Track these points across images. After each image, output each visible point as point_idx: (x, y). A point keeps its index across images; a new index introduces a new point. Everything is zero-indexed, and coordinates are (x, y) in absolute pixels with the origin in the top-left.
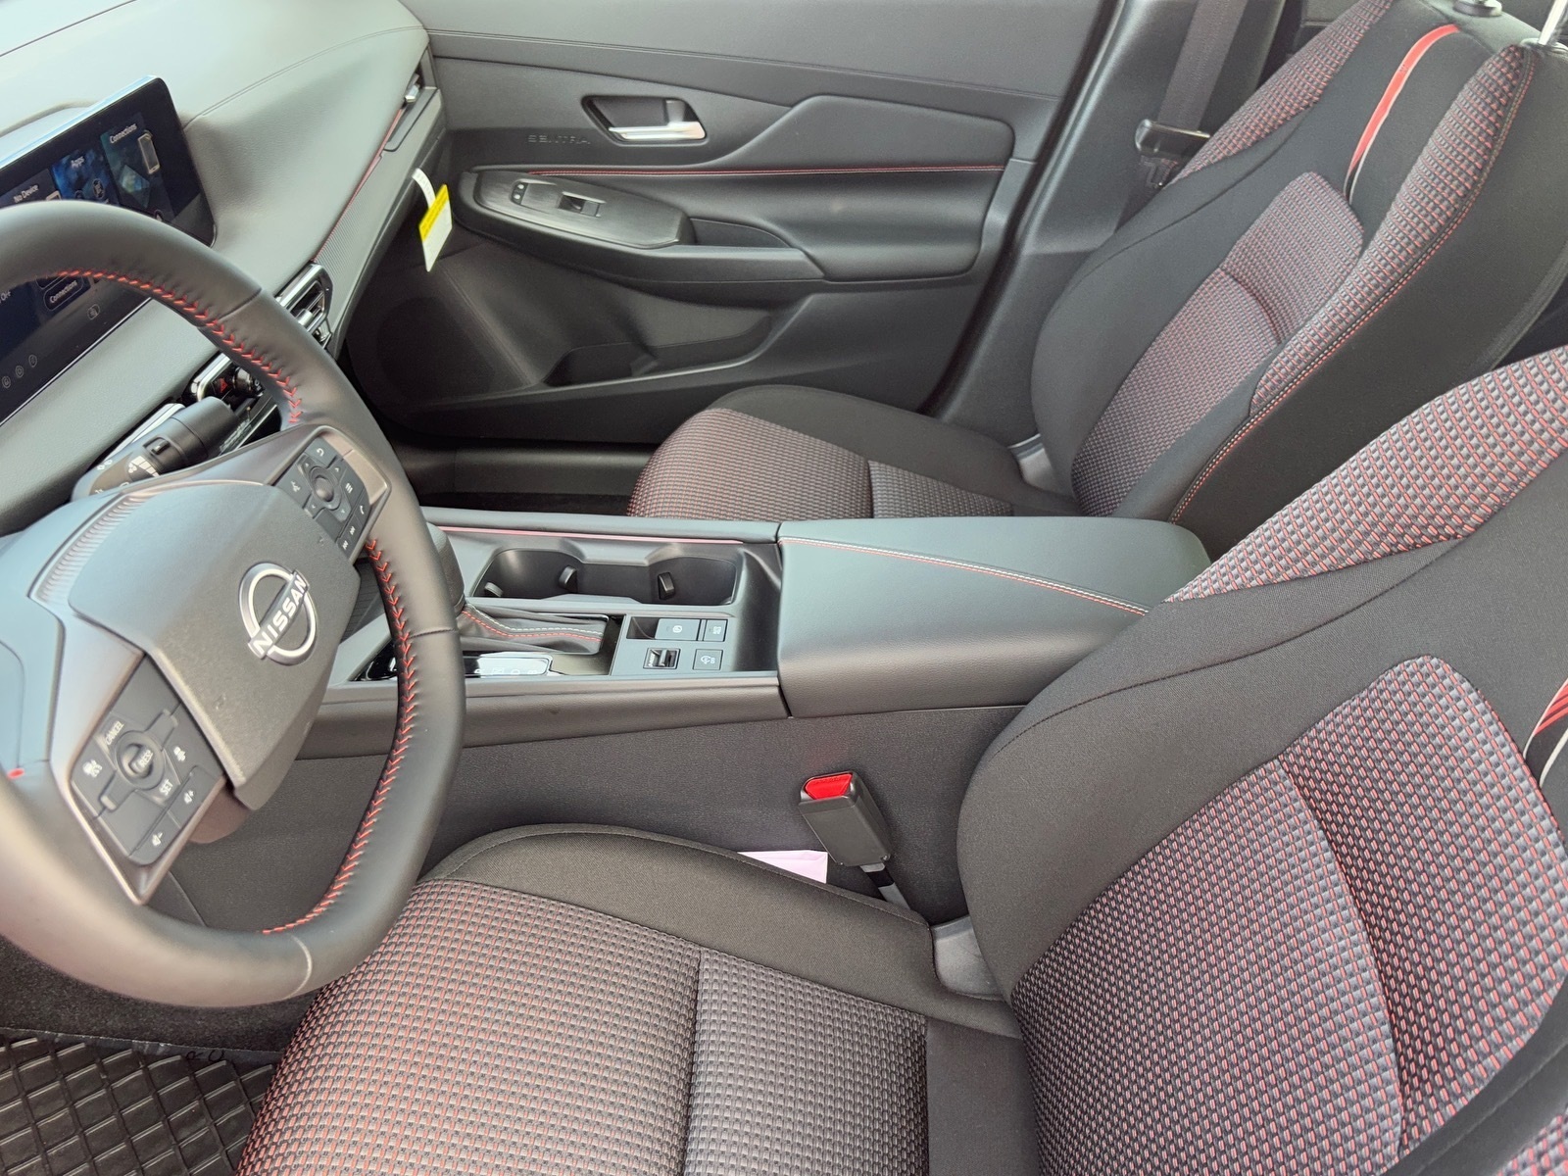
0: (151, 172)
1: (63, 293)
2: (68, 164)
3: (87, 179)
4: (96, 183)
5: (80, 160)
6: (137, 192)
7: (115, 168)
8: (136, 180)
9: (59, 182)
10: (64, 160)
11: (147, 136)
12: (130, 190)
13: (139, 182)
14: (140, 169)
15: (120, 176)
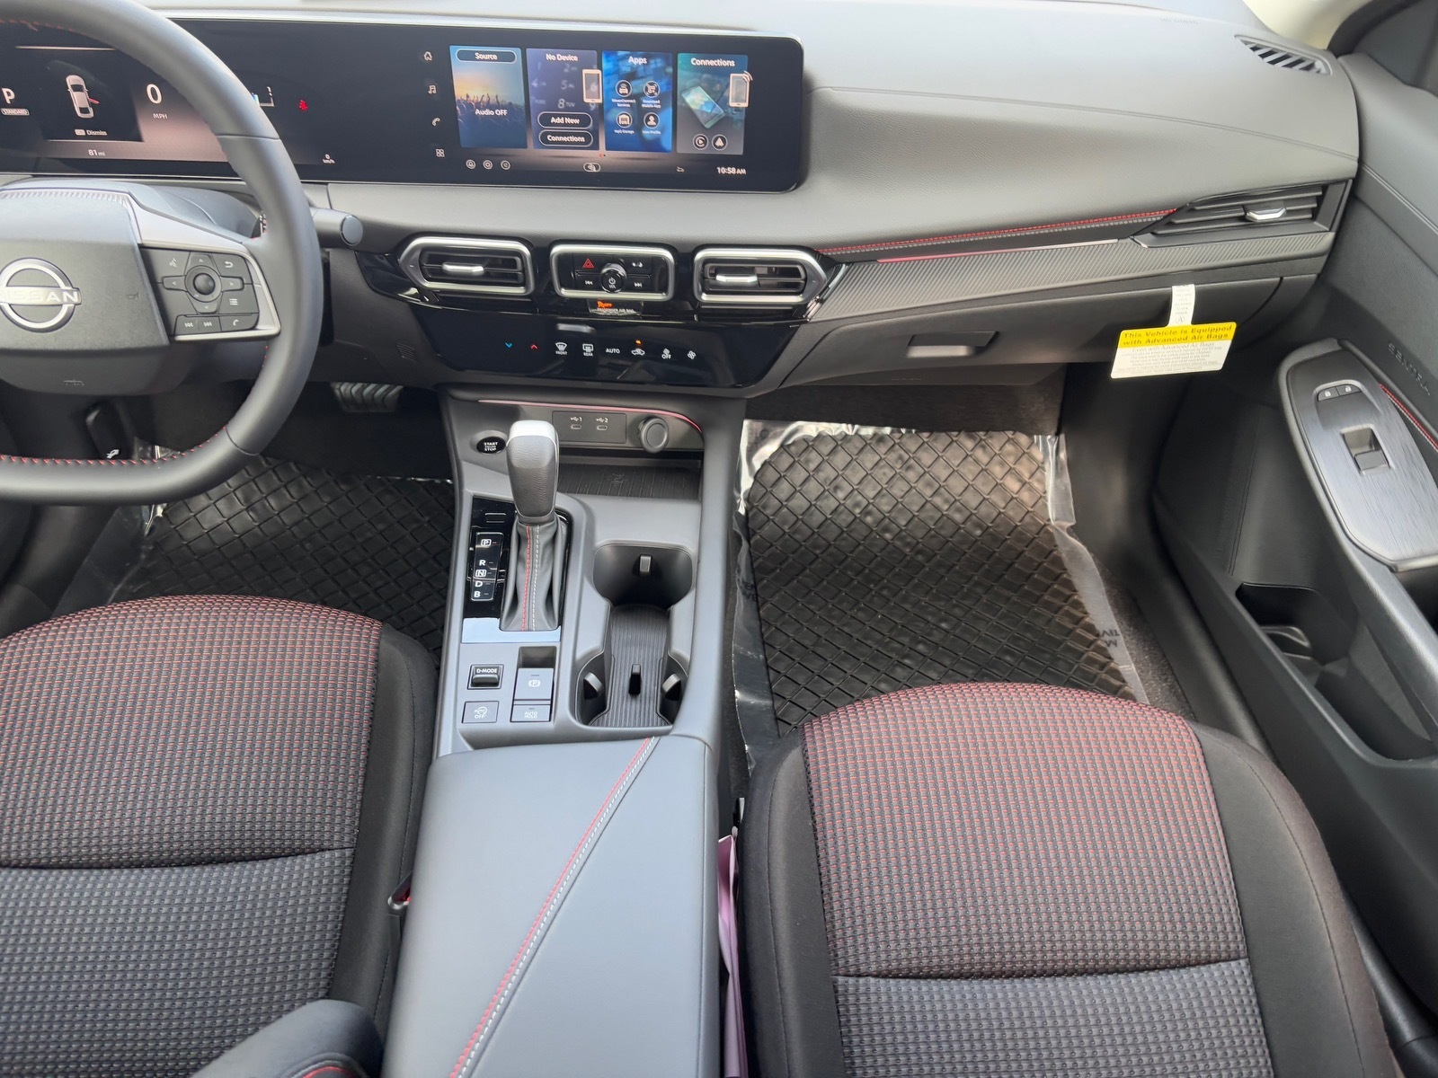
0: (732, 104)
1: (565, 139)
2: (626, 57)
3: (642, 77)
4: (651, 84)
5: (642, 61)
6: (702, 112)
7: (681, 82)
8: (706, 103)
9: (605, 65)
10: (621, 53)
11: (747, 76)
12: (693, 107)
13: (711, 106)
14: (720, 98)
15: (686, 90)
